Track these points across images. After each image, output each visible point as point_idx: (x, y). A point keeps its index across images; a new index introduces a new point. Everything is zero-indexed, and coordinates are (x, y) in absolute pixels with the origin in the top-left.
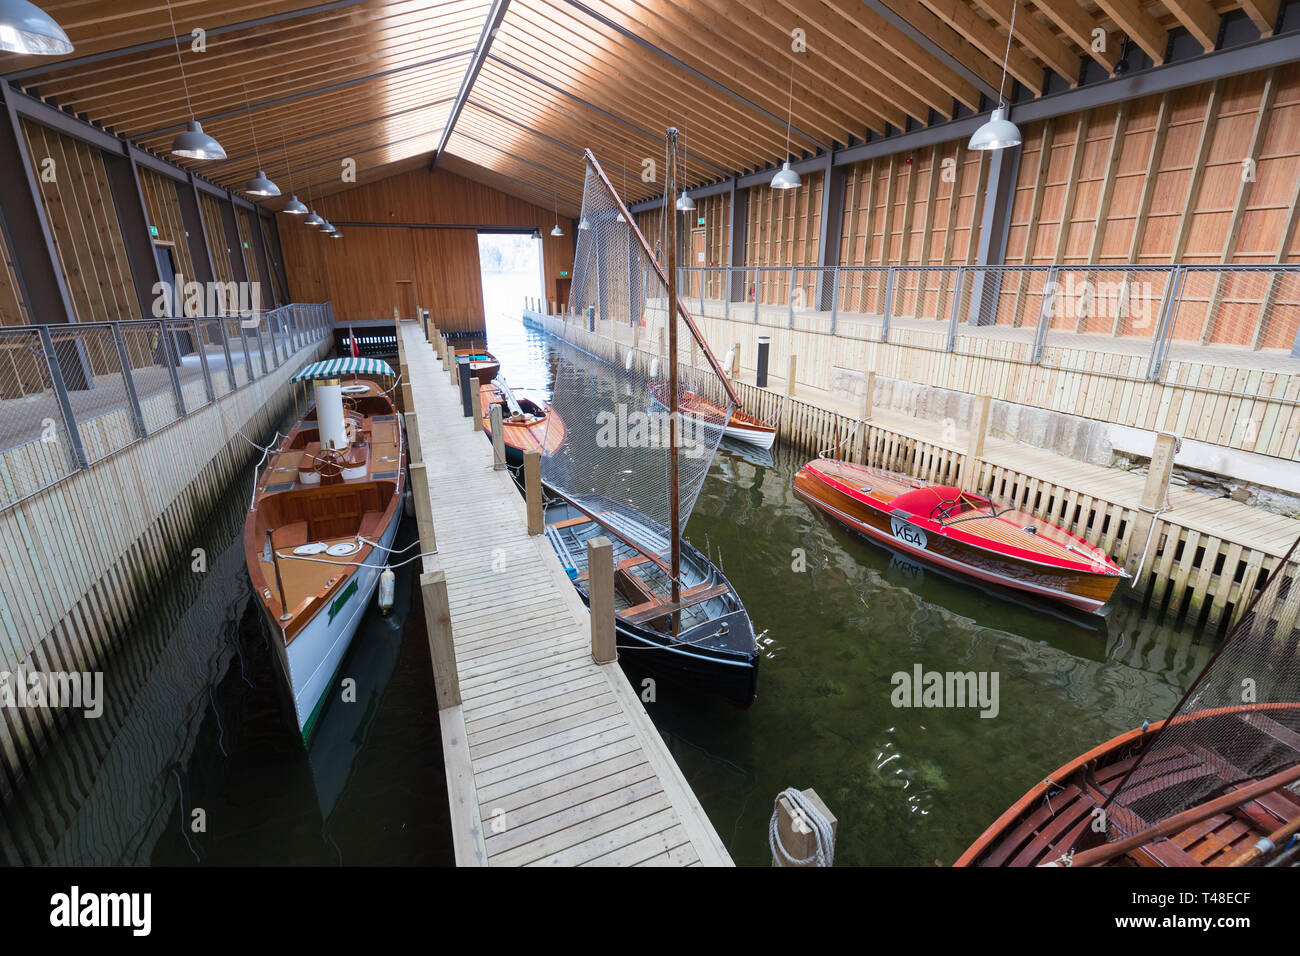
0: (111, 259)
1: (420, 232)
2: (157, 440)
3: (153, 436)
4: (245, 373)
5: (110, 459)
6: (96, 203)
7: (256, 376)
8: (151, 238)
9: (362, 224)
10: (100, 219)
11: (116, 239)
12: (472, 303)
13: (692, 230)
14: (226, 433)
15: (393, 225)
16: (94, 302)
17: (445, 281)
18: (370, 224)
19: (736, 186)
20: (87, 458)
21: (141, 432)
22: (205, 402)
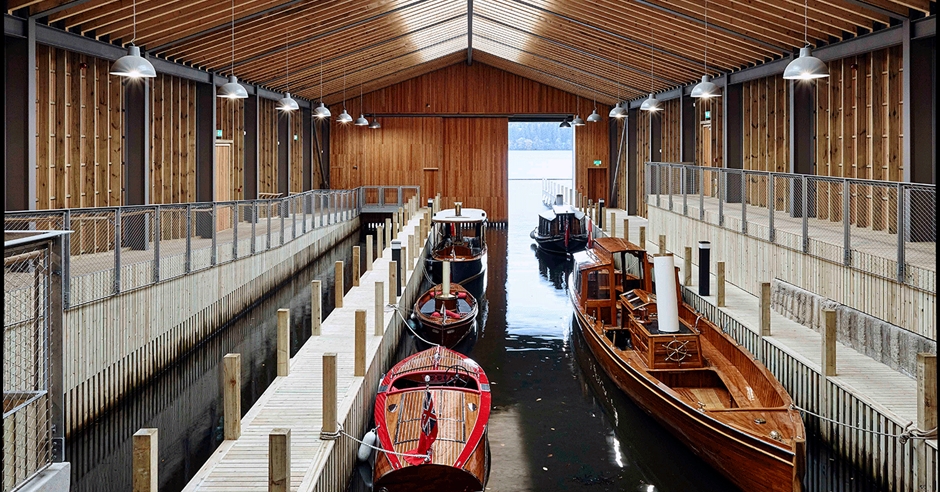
0: (185, 156)
1: (452, 121)
2: (166, 286)
3: (163, 283)
4: (250, 247)
5: (134, 292)
6: (184, 117)
7: (258, 250)
8: (214, 138)
9: (401, 115)
10: (184, 129)
11: (191, 141)
12: (496, 192)
13: (701, 123)
14: (220, 292)
15: (427, 115)
16: (166, 188)
17: (471, 169)
18: (408, 115)
19: (729, 81)
20: (121, 288)
21: (156, 280)
22: (208, 265)
